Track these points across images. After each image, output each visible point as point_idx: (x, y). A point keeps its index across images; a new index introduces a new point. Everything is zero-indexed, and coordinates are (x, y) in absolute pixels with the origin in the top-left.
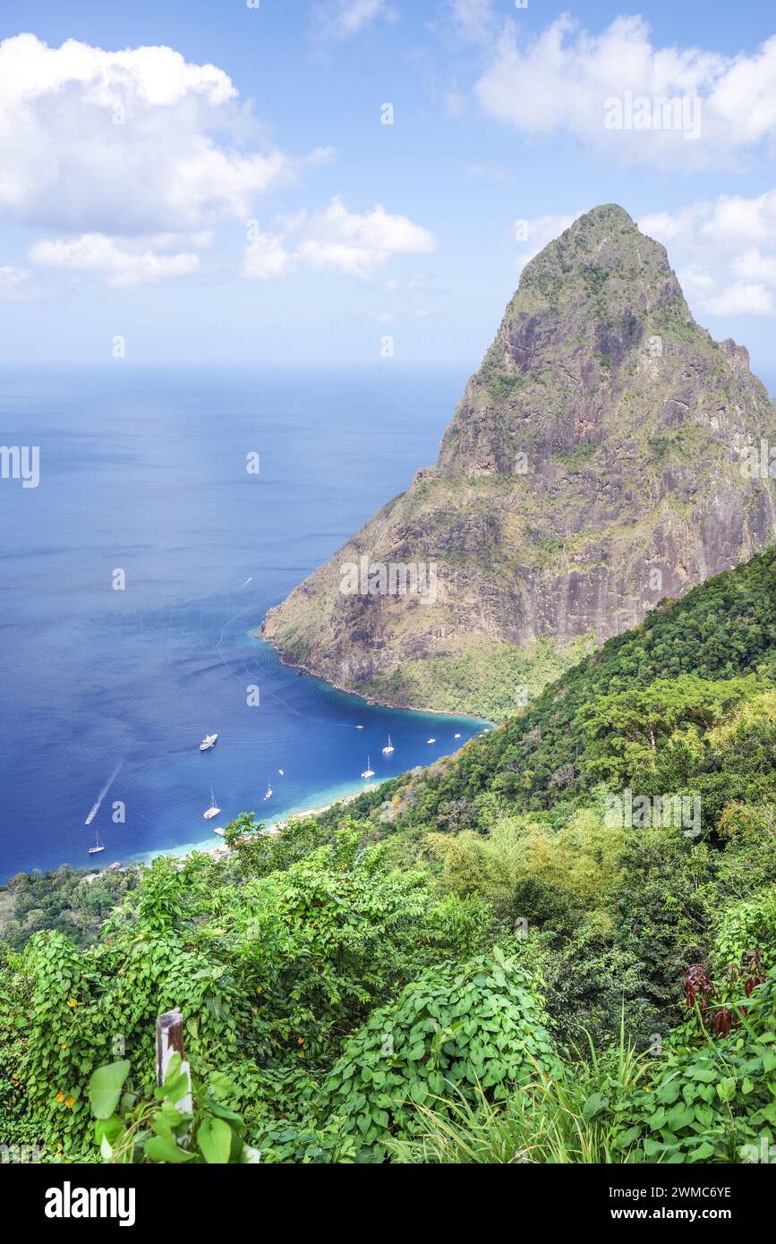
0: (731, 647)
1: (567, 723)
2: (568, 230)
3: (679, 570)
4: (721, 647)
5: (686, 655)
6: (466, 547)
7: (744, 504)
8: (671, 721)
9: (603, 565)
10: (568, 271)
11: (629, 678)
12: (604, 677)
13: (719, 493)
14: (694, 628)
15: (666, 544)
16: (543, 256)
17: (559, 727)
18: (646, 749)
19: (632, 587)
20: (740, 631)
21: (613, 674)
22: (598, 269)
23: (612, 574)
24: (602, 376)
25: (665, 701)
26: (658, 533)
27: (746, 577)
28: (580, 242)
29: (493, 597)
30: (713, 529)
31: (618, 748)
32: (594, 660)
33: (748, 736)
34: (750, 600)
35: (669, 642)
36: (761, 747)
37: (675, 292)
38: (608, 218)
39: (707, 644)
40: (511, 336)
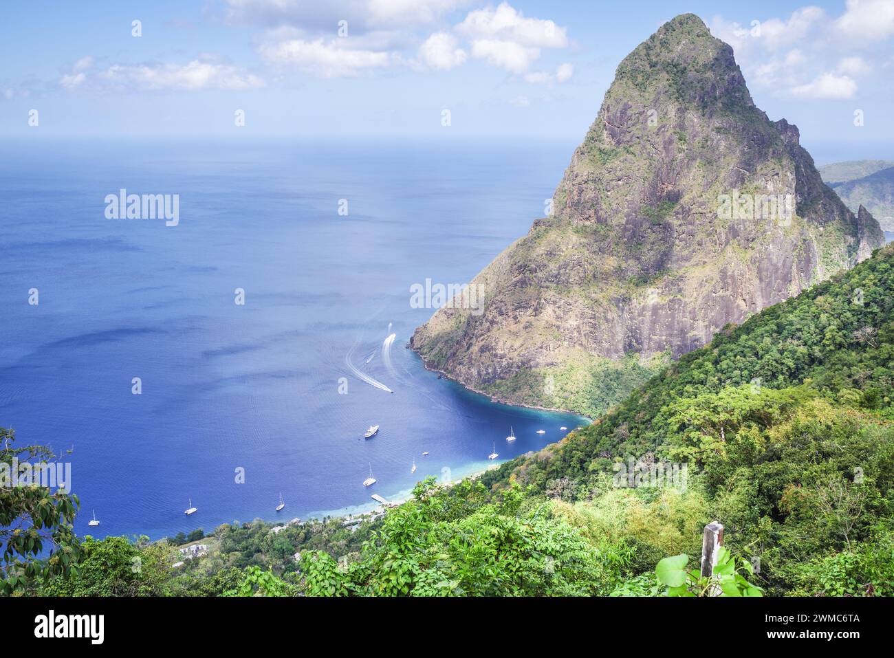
0: (783, 364)
1: (649, 421)
2: (654, 34)
3: (740, 302)
4: (774, 363)
5: (746, 369)
6: (570, 280)
7: (794, 250)
8: (738, 419)
9: (679, 296)
10: (654, 66)
11: (700, 386)
12: (680, 385)
13: (773, 241)
14: (753, 348)
15: (730, 281)
16: (634, 54)
17: (643, 423)
18: (718, 442)
19: (702, 314)
20: (790, 351)
21: (687, 383)
22: (678, 65)
23: (686, 304)
24: (679, 149)
25: (733, 404)
26: (724, 272)
27: (795, 308)
28: (664, 43)
29: (591, 320)
30: (767, 270)
31: (695, 440)
32: (671, 371)
33: (802, 433)
34: (799, 326)
35: (732, 358)
36: (814, 442)
37: (739, 83)
38: (687, 24)
39: (763, 361)
40: (609, 118)
